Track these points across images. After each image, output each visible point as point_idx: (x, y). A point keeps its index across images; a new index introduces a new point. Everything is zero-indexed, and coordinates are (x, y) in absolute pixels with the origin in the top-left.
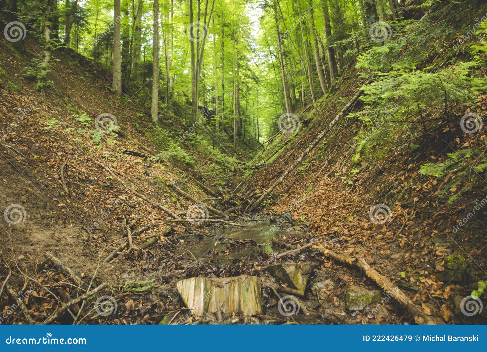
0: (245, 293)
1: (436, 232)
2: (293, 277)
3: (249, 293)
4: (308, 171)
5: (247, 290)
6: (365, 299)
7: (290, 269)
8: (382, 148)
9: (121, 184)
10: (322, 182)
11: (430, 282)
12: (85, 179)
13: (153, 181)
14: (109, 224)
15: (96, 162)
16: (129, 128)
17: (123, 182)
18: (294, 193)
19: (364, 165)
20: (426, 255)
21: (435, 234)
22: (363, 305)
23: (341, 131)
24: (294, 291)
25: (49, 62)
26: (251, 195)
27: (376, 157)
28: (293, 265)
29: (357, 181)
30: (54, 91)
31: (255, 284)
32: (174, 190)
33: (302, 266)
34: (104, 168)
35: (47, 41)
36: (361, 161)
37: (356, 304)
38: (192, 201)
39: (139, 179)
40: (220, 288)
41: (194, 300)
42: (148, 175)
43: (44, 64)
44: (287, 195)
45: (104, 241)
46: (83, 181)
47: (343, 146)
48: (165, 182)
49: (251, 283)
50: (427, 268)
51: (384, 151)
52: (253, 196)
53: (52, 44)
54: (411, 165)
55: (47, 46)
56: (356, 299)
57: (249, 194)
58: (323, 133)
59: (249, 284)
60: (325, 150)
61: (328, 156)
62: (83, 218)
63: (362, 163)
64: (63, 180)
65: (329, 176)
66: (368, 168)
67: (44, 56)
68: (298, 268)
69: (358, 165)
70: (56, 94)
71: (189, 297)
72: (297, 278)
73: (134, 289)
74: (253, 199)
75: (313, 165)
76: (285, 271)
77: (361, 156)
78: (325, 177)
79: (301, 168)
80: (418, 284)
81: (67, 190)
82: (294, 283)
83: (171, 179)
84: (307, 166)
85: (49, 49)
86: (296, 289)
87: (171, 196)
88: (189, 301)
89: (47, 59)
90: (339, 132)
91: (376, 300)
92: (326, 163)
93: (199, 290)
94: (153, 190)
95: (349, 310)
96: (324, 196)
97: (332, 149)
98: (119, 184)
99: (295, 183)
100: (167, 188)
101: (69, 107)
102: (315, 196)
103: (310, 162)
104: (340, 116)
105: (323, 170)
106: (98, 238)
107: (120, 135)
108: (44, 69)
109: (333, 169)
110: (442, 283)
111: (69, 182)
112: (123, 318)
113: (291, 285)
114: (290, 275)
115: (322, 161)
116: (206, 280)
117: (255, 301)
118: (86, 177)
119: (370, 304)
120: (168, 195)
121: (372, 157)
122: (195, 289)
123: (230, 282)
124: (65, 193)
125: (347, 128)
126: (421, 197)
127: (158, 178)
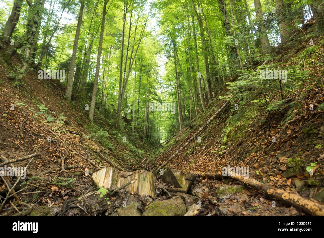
0: (143, 181)
1: (279, 152)
2: (179, 180)
3: (146, 182)
4: (192, 154)
5: (145, 180)
6: (231, 191)
7: (177, 173)
8: (241, 132)
9: (62, 143)
10: (201, 158)
11: (277, 179)
12: (37, 134)
13: (85, 147)
14: (49, 158)
15: (47, 129)
16: (73, 121)
17: (64, 142)
18: (182, 166)
19: (230, 143)
20: (273, 164)
21: (279, 153)
22: (229, 195)
23: (214, 128)
24: (179, 189)
25: (25, 70)
26: (152, 166)
27: (238, 137)
28: (179, 171)
29: (225, 153)
30: (26, 89)
31: (151, 177)
32: (99, 155)
33: (185, 174)
34: (51, 133)
35: (27, 56)
36: (228, 142)
37: (224, 194)
38: (111, 165)
39: (75, 144)
40: (125, 178)
41: (104, 182)
42: (82, 143)
43: (22, 71)
44: (177, 168)
45: (43, 166)
46: (35, 135)
47: (216, 136)
48: (93, 150)
49: (148, 175)
50: (274, 171)
51: (242, 133)
52: (154, 167)
53: (30, 59)
54: (261, 132)
55: (26, 60)
56: (224, 191)
57: (151, 166)
58: (203, 127)
59: (146, 176)
60: (204, 140)
61: (206, 144)
62: (30, 151)
63: (228, 143)
64: (21, 130)
65: (206, 155)
66: (232, 145)
67: (23, 66)
68: (183, 174)
69: (226, 144)
70: (27, 91)
71: (100, 181)
72: (182, 180)
73: (60, 184)
74: (153, 169)
75: (196, 150)
76: (173, 175)
77: (227, 138)
78: (204, 155)
79: (187, 152)
80: (268, 181)
81: (22, 135)
82: (180, 183)
83: (98, 149)
84: (192, 151)
85: (27, 62)
86: (181, 187)
87: (96, 158)
88: (100, 183)
89: (25, 68)
90: (213, 129)
91: (239, 191)
92: (204, 148)
93: (108, 175)
94: (84, 153)
95: (219, 198)
96: (202, 165)
97: (208, 139)
98: (61, 143)
99: (183, 161)
100: (94, 154)
101: (34, 100)
102: (197, 165)
103: (193, 148)
104: (214, 117)
105: (202, 152)
106: (39, 163)
107: (66, 123)
108: (22, 74)
109: (209, 150)
110: (285, 179)
111: (25, 132)
112: (48, 198)
113: (177, 185)
114: (177, 178)
115: (201, 147)
116: (114, 170)
117: (149, 188)
118: (38, 133)
119: (235, 194)
120: (94, 157)
121: (235, 138)
122: (105, 175)
123: (132, 174)
124: (21, 137)
125: (218, 125)
126: (268, 145)
127: (89, 146)
